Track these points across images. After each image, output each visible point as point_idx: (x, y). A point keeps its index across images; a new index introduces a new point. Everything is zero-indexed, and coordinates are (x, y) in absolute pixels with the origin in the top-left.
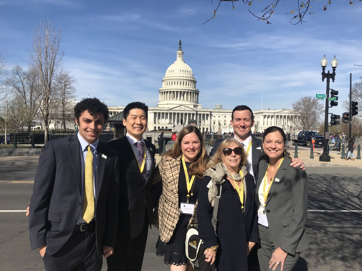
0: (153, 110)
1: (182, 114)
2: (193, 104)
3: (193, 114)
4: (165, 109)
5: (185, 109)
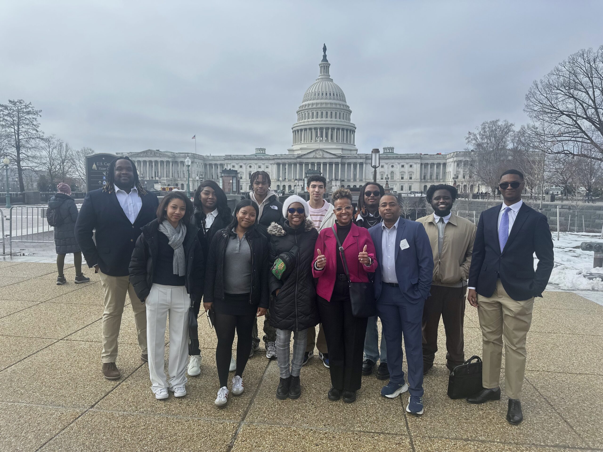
1: (319, 164)
2: (341, 147)
3: (337, 164)
4: (293, 157)
5: (324, 156)
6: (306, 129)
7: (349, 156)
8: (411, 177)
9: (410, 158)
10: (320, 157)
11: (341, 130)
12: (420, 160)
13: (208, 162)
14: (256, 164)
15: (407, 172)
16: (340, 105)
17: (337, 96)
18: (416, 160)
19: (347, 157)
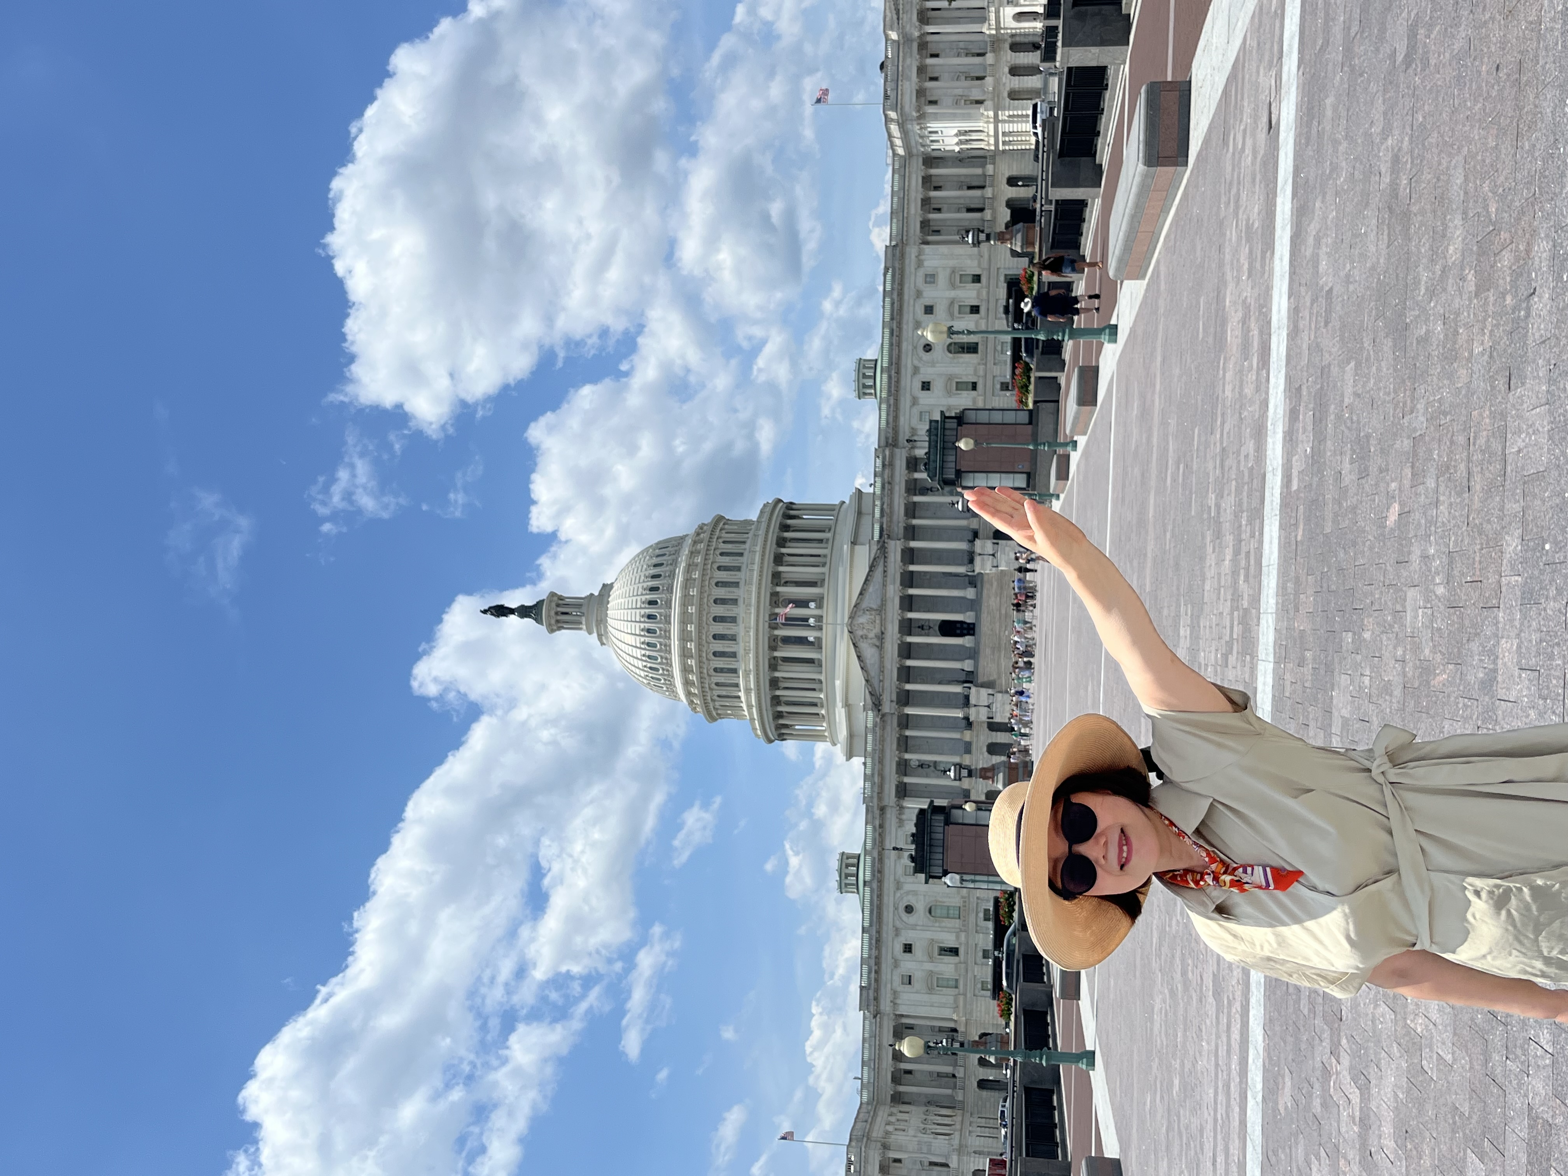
0: (882, 809)
1: (907, 627)
2: (846, 548)
3: (910, 556)
4: (877, 729)
5: (875, 607)
6: (774, 683)
7: (882, 511)
8: (970, 279)
9: (901, 284)
10: (878, 621)
11: (784, 550)
12: (908, 249)
13: (888, 1088)
14: (898, 886)
15: (953, 294)
16: (692, 554)
17: (661, 565)
18: (907, 262)
19: (885, 520)
